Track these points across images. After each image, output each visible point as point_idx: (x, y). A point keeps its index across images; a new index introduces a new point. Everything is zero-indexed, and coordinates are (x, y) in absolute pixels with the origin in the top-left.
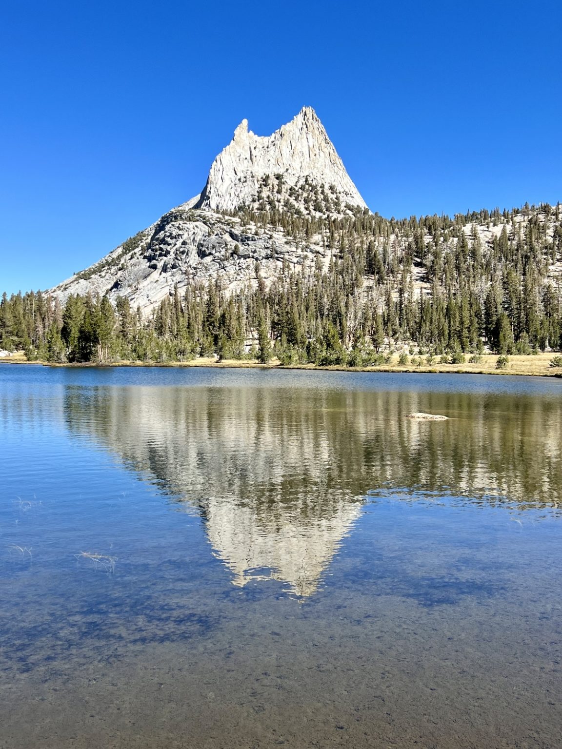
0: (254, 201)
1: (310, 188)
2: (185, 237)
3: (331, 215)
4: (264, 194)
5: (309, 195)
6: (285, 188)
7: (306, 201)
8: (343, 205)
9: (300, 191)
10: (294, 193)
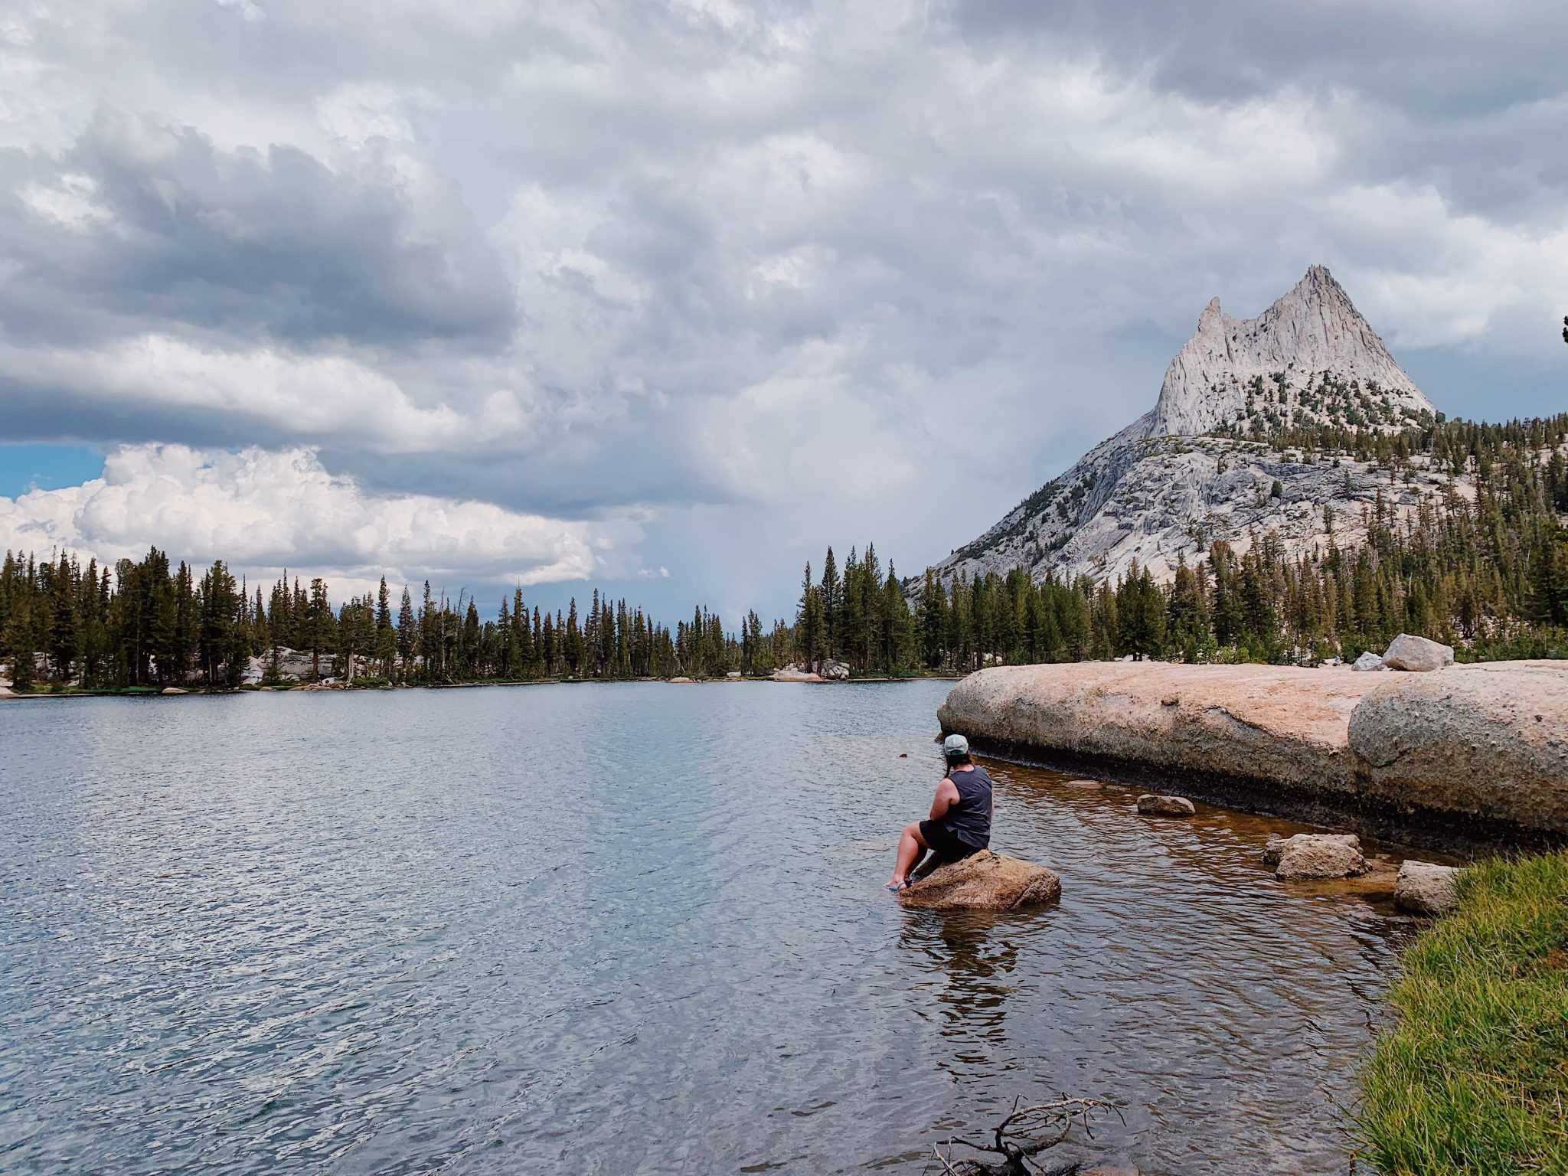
0: (1240, 418)
1: (1335, 390)
2: (1178, 476)
3: (1379, 428)
4: (1259, 405)
5: (1334, 400)
6: (1290, 393)
7: (1331, 410)
8: (1397, 411)
9: (1318, 396)
10: (1308, 401)
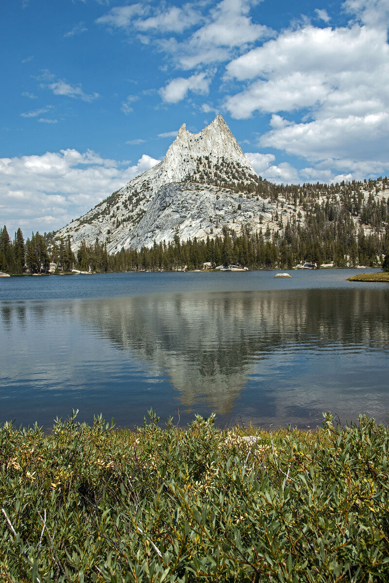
0: (195, 173)
1: (227, 165)
2: (202, 199)
3: (243, 181)
10: (218, 168)
